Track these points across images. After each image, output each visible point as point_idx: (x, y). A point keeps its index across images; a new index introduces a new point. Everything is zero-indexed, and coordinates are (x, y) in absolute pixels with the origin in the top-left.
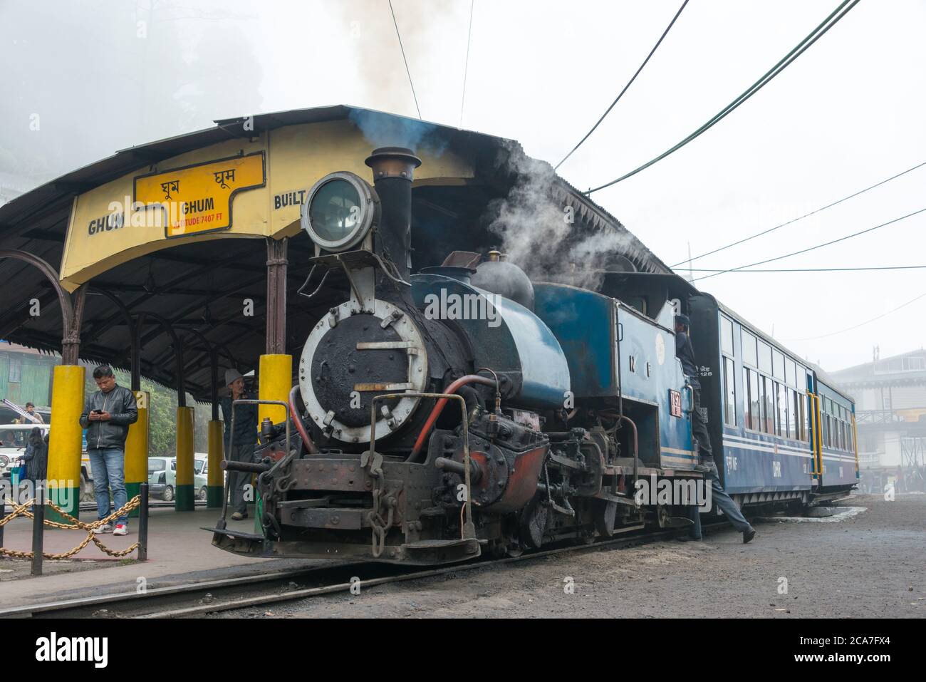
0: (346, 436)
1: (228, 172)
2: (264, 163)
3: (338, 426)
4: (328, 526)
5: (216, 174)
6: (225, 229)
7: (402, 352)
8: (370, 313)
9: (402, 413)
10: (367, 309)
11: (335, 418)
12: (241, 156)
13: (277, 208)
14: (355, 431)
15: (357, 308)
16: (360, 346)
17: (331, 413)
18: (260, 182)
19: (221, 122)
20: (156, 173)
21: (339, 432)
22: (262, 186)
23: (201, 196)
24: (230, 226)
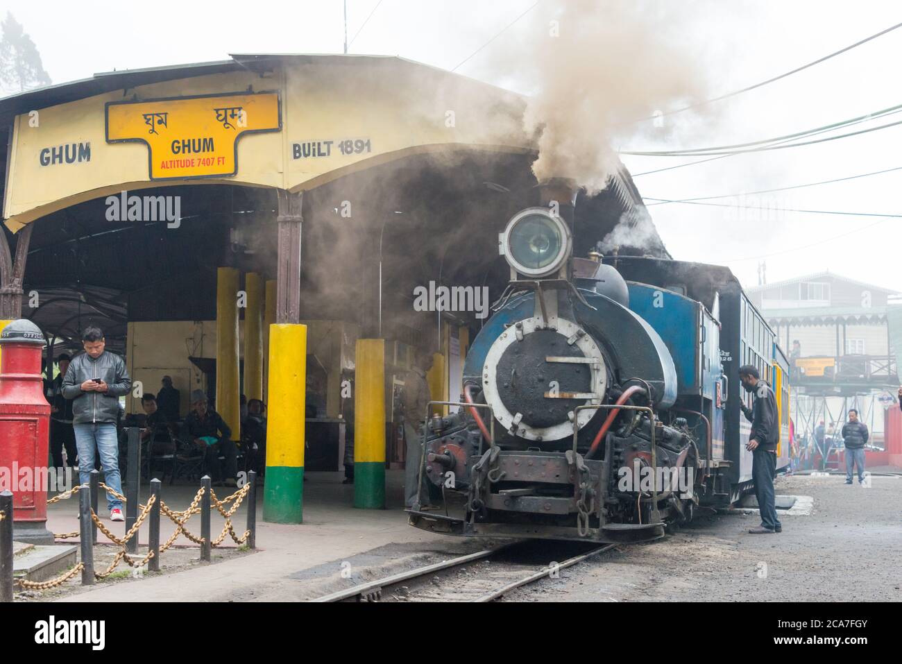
0: (530, 435)
1: (233, 109)
2: (280, 103)
3: (522, 427)
4: (542, 511)
5: (217, 110)
6: (230, 175)
7: (586, 367)
8: (554, 330)
9: (584, 418)
10: (551, 326)
11: (523, 420)
12: (250, 92)
13: (295, 157)
14: (538, 432)
15: (541, 324)
16: (549, 359)
17: (519, 415)
18: (275, 126)
19: (236, 57)
20: (135, 100)
21: (524, 432)
22: (277, 130)
23: (198, 134)
24: (236, 173)
